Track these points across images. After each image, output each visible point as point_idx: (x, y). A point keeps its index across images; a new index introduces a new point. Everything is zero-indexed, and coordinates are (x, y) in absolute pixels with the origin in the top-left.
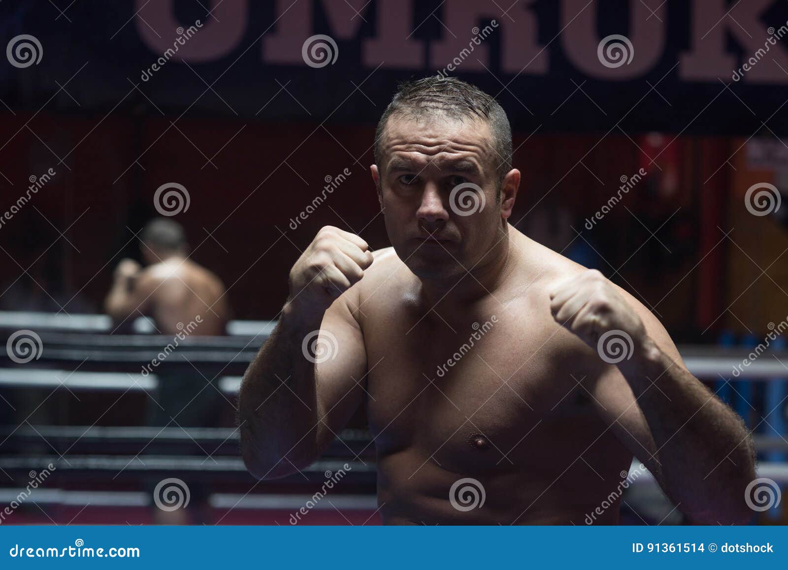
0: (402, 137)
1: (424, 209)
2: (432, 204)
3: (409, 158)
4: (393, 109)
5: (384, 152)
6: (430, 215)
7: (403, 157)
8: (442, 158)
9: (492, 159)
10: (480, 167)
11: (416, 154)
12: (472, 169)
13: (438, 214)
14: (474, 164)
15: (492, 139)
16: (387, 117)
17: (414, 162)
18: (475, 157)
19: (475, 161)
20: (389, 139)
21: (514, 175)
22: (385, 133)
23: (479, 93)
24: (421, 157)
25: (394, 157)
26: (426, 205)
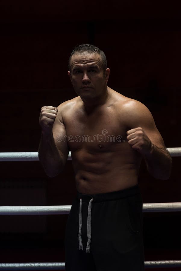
0: (76, 60)
1: (84, 79)
2: (86, 78)
3: (78, 66)
4: (73, 53)
5: (71, 65)
6: (85, 80)
7: (77, 66)
8: (88, 65)
9: (101, 64)
10: (98, 67)
11: (80, 64)
12: (96, 67)
13: (87, 80)
14: (97, 66)
15: (101, 59)
16: (72, 56)
17: (80, 66)
18: (96, 64)
19: (97, 65)
20: (72, 61)
21: (108, 70)
22: (71, 60)
23: (96, 47)
24: (82, 65)
25: (74, 66)
26: (84, 78)
